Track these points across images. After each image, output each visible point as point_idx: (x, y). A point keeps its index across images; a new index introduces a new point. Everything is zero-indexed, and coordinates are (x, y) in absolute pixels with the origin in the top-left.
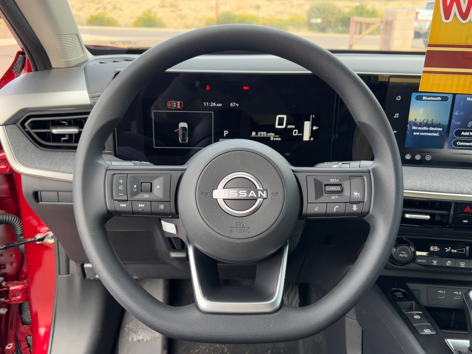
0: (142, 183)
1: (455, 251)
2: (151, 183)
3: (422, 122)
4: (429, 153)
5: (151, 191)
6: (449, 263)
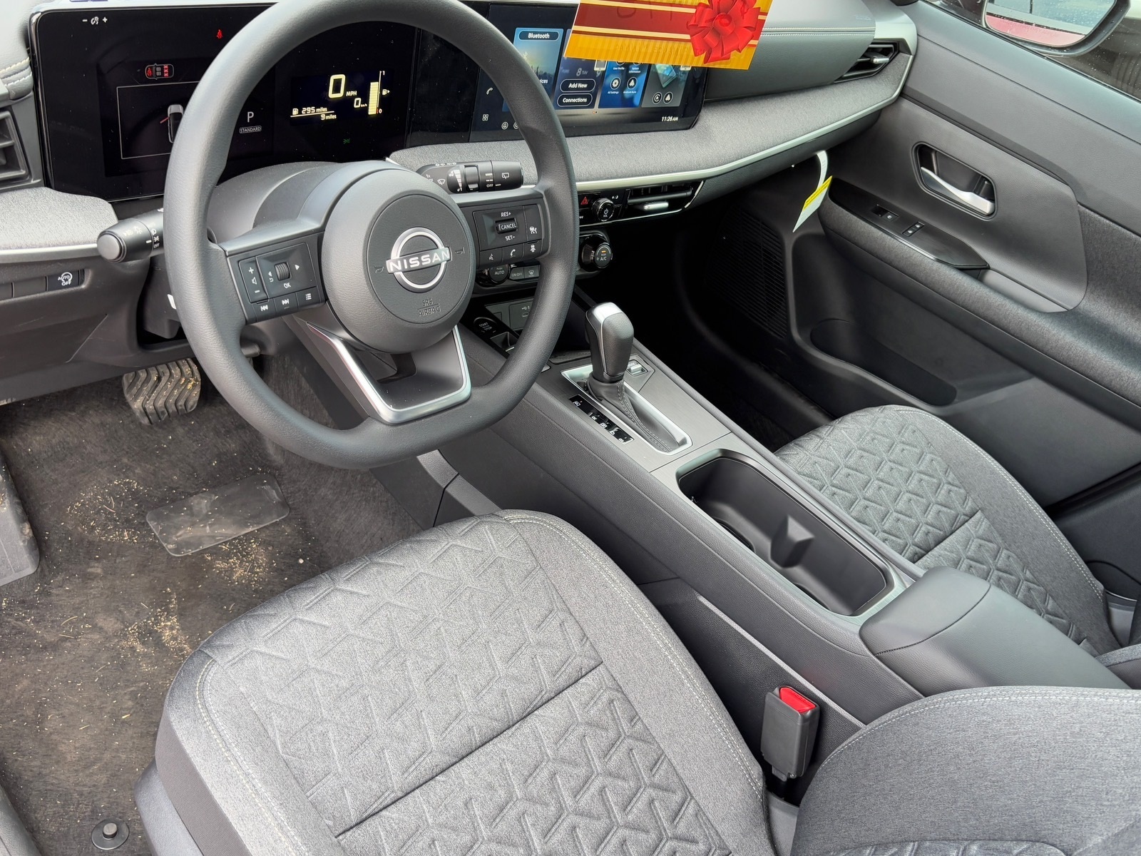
2: (286, 263)
5: (289, 276)
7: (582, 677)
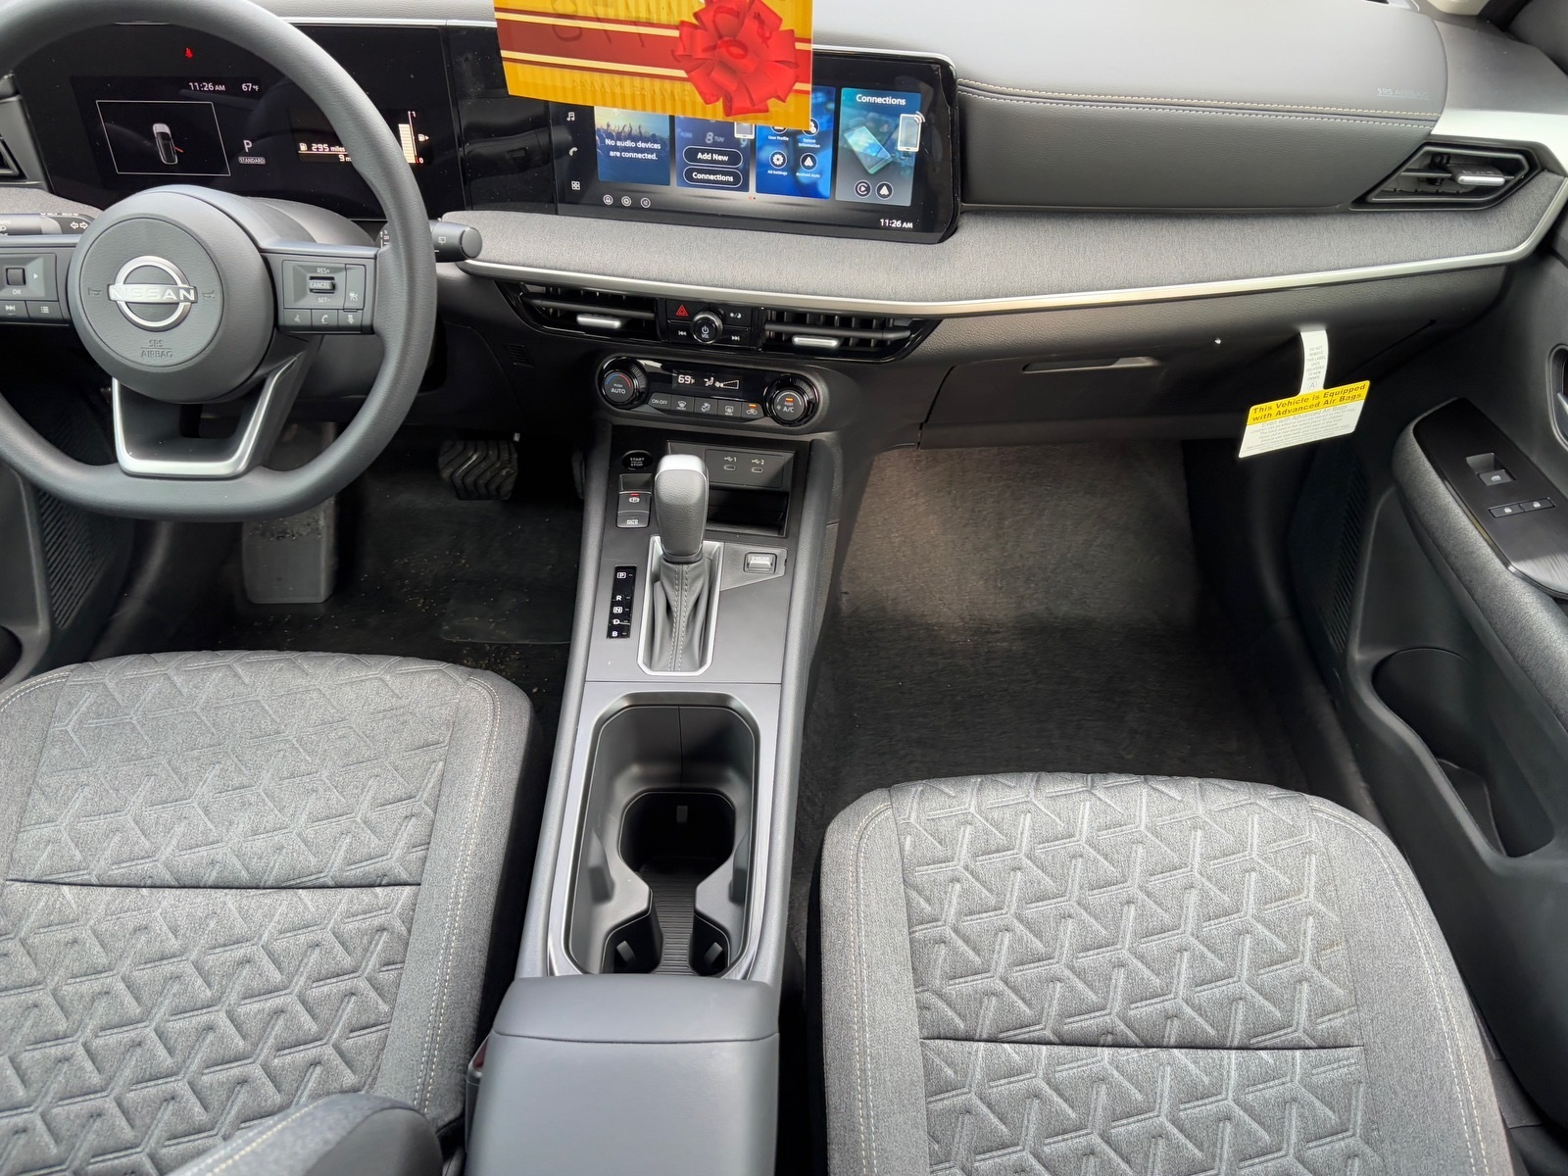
0: (7, 270)
1: (722, 385)
2: (24, 270)
3: (621, 130)
4: (645, 193)
5: (25, 282)
6: (706, 407)
7: (380, 885)
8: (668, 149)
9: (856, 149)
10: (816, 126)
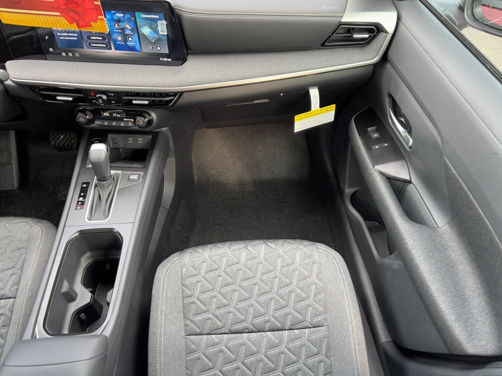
1: (119, 116)
3: (62, 29)
4: (77, 51)
6: (114, 124)
7: (2, 299)
8: (80, 35)
9: (145, 34)
10: (130, 26)
